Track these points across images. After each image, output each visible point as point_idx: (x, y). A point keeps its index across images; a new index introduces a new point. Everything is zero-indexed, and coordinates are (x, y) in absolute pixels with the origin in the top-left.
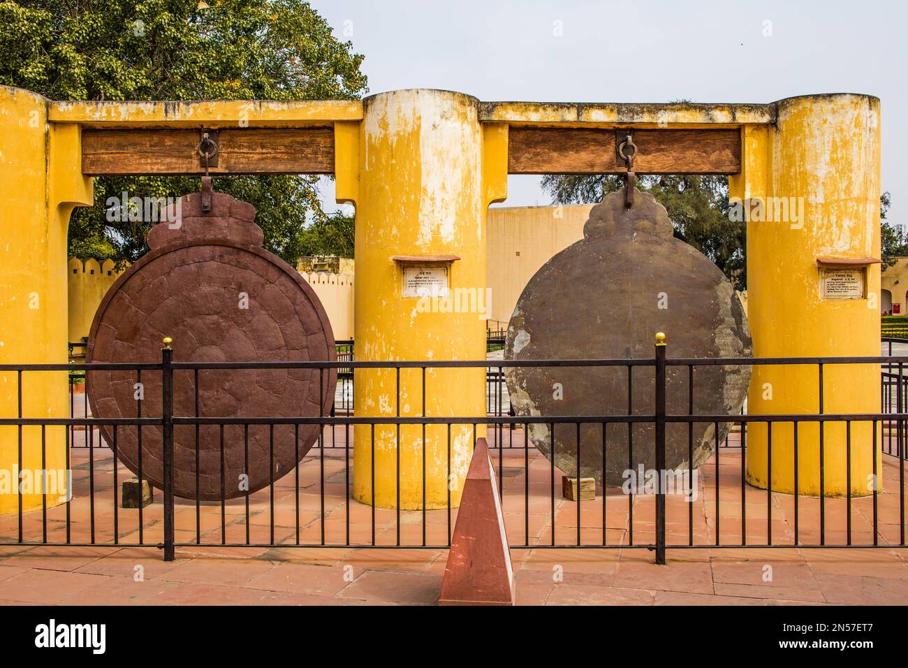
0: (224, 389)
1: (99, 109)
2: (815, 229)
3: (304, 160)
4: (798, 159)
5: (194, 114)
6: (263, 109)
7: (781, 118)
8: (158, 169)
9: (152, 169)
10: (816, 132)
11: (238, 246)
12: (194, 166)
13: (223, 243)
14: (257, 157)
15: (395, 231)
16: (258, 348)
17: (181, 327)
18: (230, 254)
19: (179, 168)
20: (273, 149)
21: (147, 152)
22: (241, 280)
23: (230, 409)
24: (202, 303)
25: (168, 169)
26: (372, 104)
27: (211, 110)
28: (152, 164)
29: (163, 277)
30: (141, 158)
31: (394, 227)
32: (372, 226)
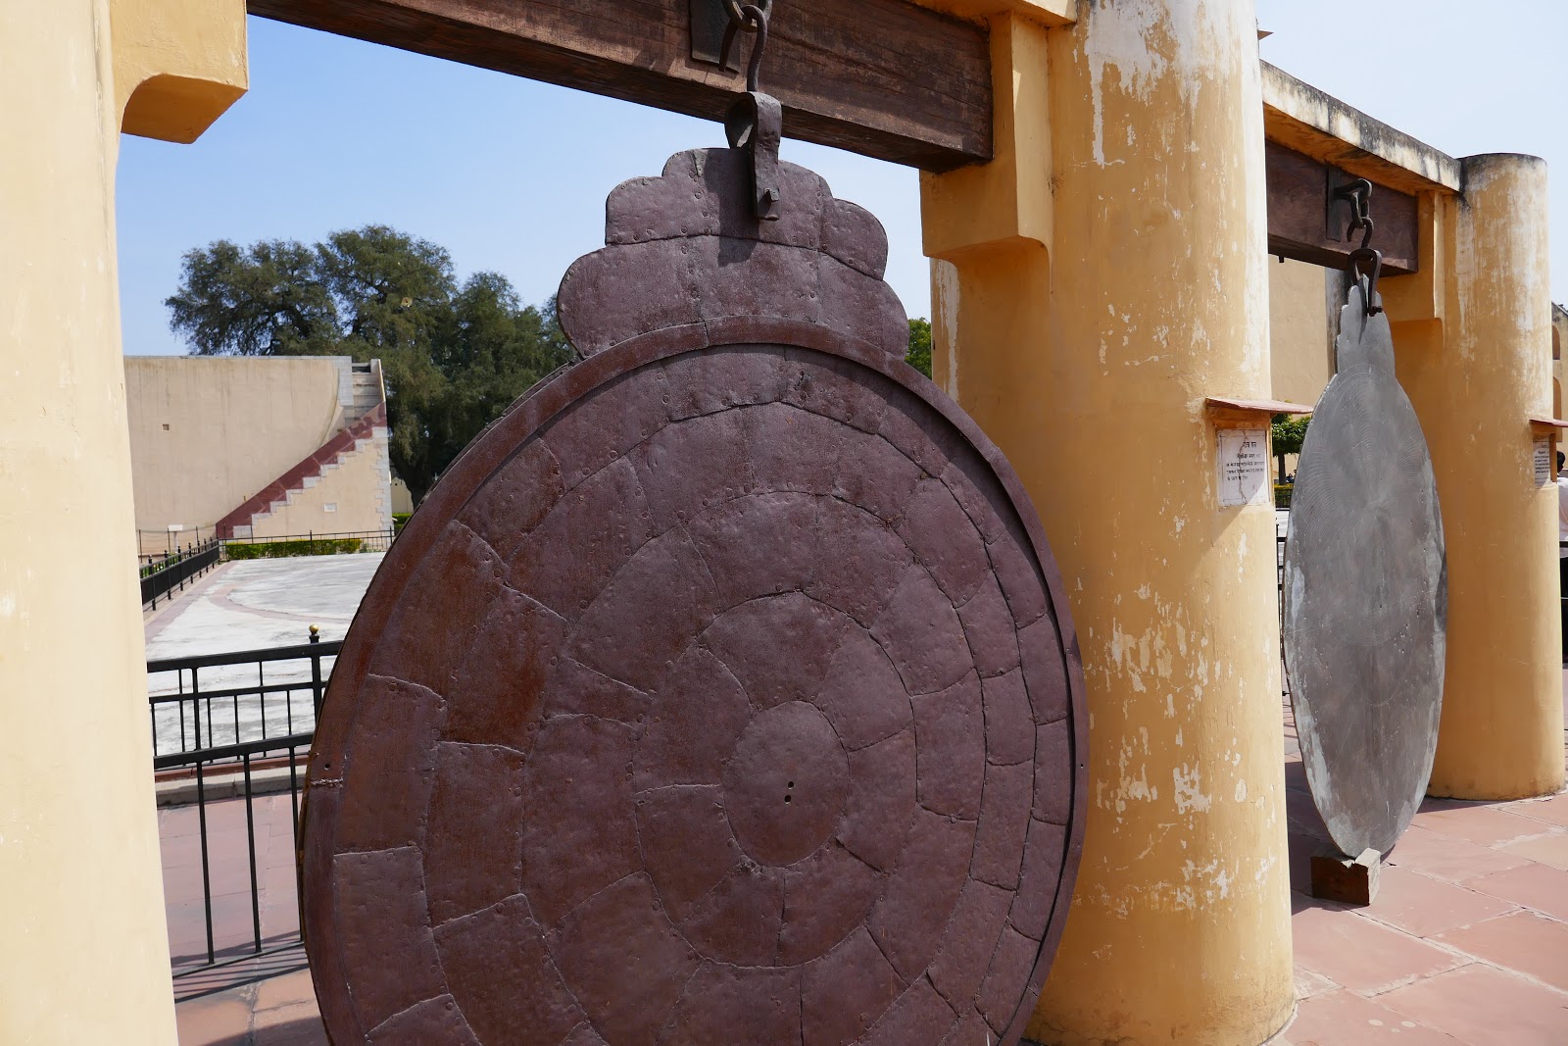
0: (838, 843)
7: (1474, 188)
13: (809, 343)
15: (1198, 334)
16: (914, 688)
17: (693, 651)
18: (829, 382)
20: (870, 53)
22: (859, 469)
24: (759, 555)
29: (625, 460)
32: (1126, 318)
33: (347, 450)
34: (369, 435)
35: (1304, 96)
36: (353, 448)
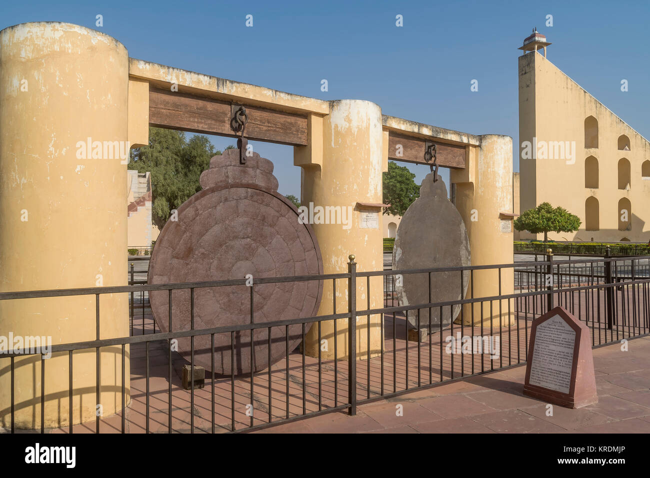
0: (255, 291)
1: (170, 72)
2: (499, 199)
3: (291, 135)
4: (492, 165)
5: (235, 91)
6: (277, 96)
7: (483, 144)
8: (202, 127)
9: (198, 127)
10: (499, 153)
11: (264, 190)
12: (227, 129)
13: (255, 187)
14: (265, 128)
15: (355, 187)
16: (276, 261)
17: (224, 247)
18: (258, 195)
19: (216, 128)
20: (274, 124)
21: (195, 113)
22: (264, 214)
23: (259, 305)
24: (240, 230)
25: (209, 129)
26: (337, 105)
27: (246, 90)
28: (198, 122)
29: (211, 210)
30: (190, 117)
31: (355, 184)
32: (338, 183)
33: (134, 211)
34: (144, 205)
35: (408, 124)
36: (136, 210)
